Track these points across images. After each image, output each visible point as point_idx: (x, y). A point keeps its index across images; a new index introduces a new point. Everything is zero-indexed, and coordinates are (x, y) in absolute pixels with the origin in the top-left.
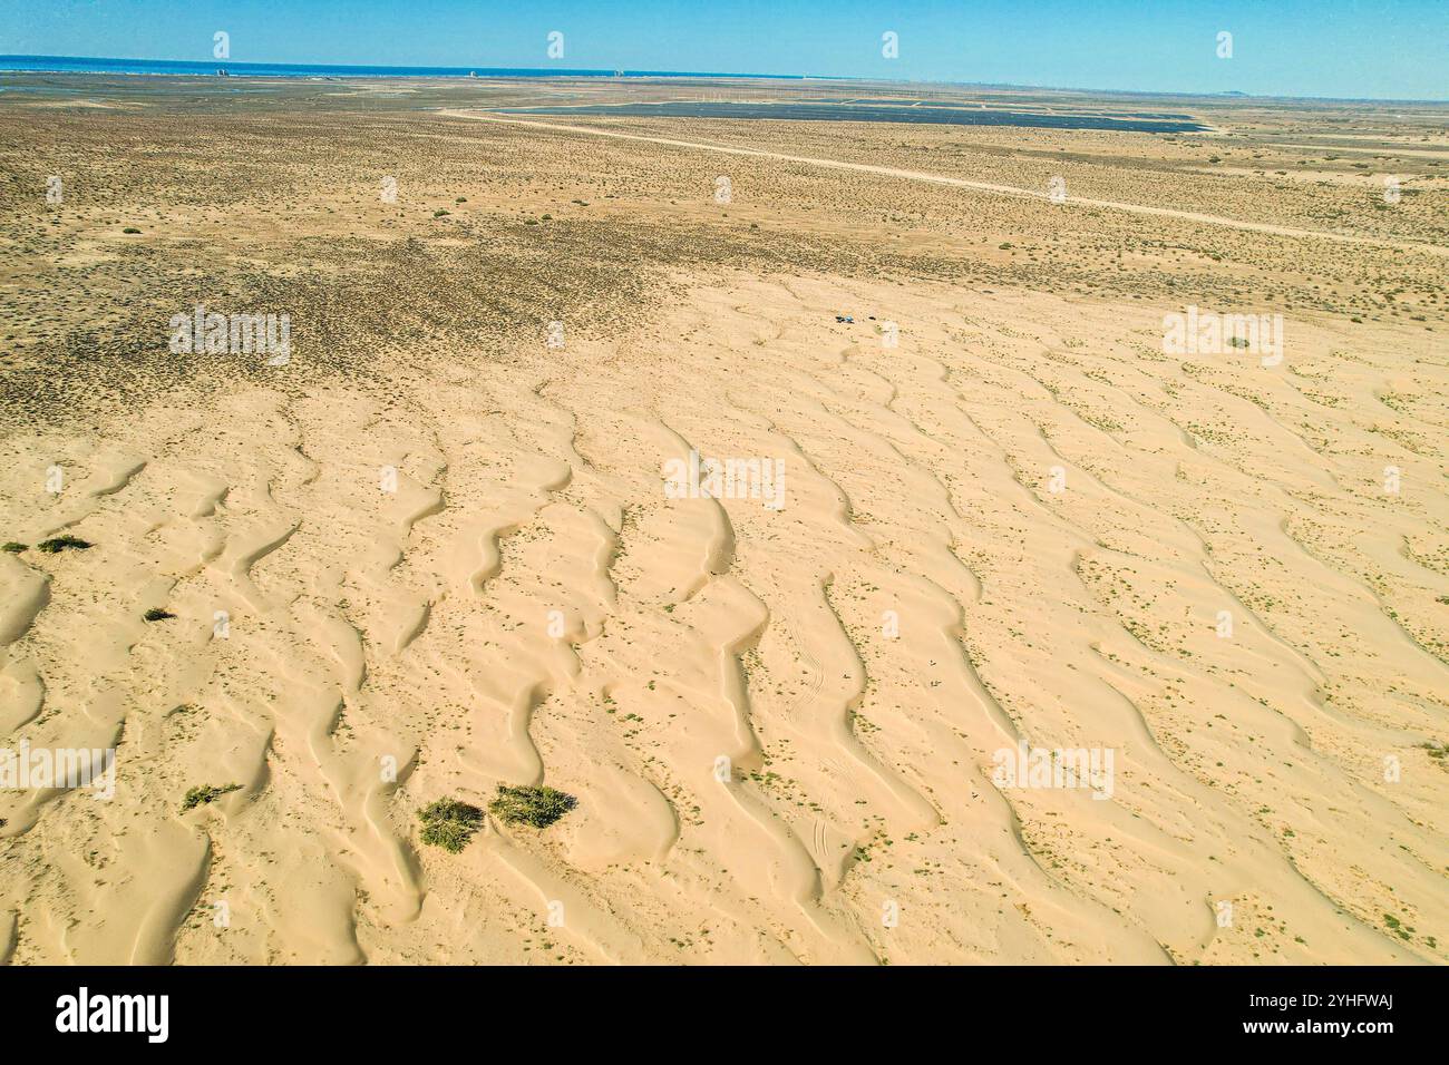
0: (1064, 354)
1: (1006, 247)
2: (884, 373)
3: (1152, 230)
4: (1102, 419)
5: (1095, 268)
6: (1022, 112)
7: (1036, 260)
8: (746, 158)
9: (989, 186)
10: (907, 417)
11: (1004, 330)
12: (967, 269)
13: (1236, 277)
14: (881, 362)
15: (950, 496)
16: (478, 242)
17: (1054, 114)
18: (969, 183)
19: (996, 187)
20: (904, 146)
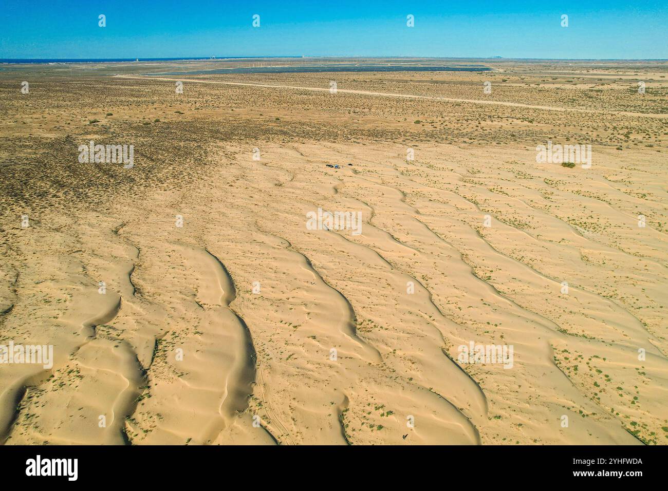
0: (472, 179)
1: (418, 122)
2: (363, 199)
3: (490, 111)
4: (513, 220)
5: (469, 130)
6: (408, 66)
7: (436, 128)
8: (275, 89)
9: (400, 95)
10: (384, 229)
11: (431, 167)
12: (400, 134)
13: (545, 131)
14: (360, 191)
15: (431, 295)
16: (111, 136)
17: (422, 66)
18: (391, 95)
19: (405, 96)
20: (354, 80)
